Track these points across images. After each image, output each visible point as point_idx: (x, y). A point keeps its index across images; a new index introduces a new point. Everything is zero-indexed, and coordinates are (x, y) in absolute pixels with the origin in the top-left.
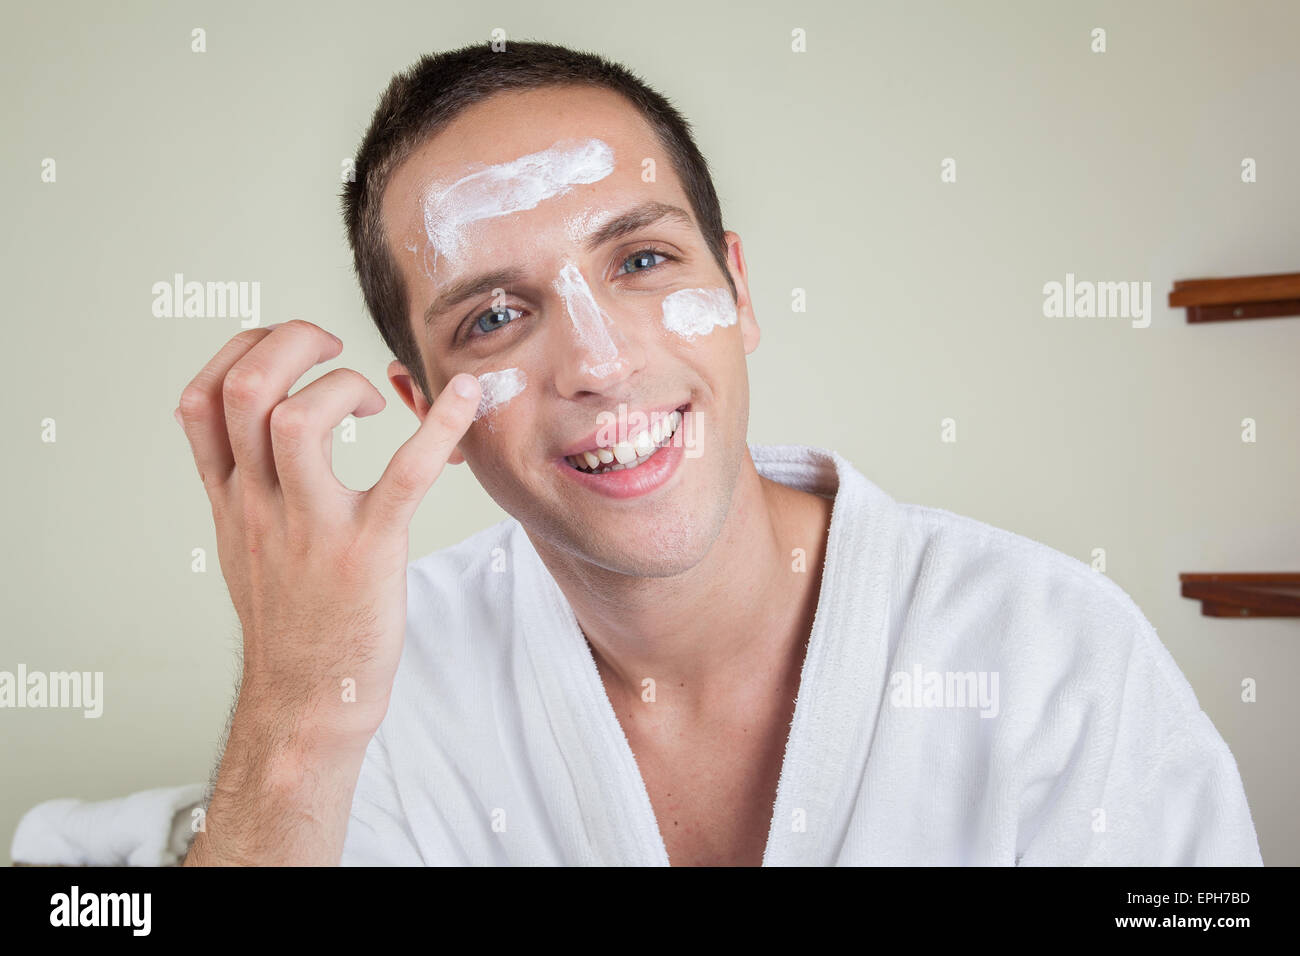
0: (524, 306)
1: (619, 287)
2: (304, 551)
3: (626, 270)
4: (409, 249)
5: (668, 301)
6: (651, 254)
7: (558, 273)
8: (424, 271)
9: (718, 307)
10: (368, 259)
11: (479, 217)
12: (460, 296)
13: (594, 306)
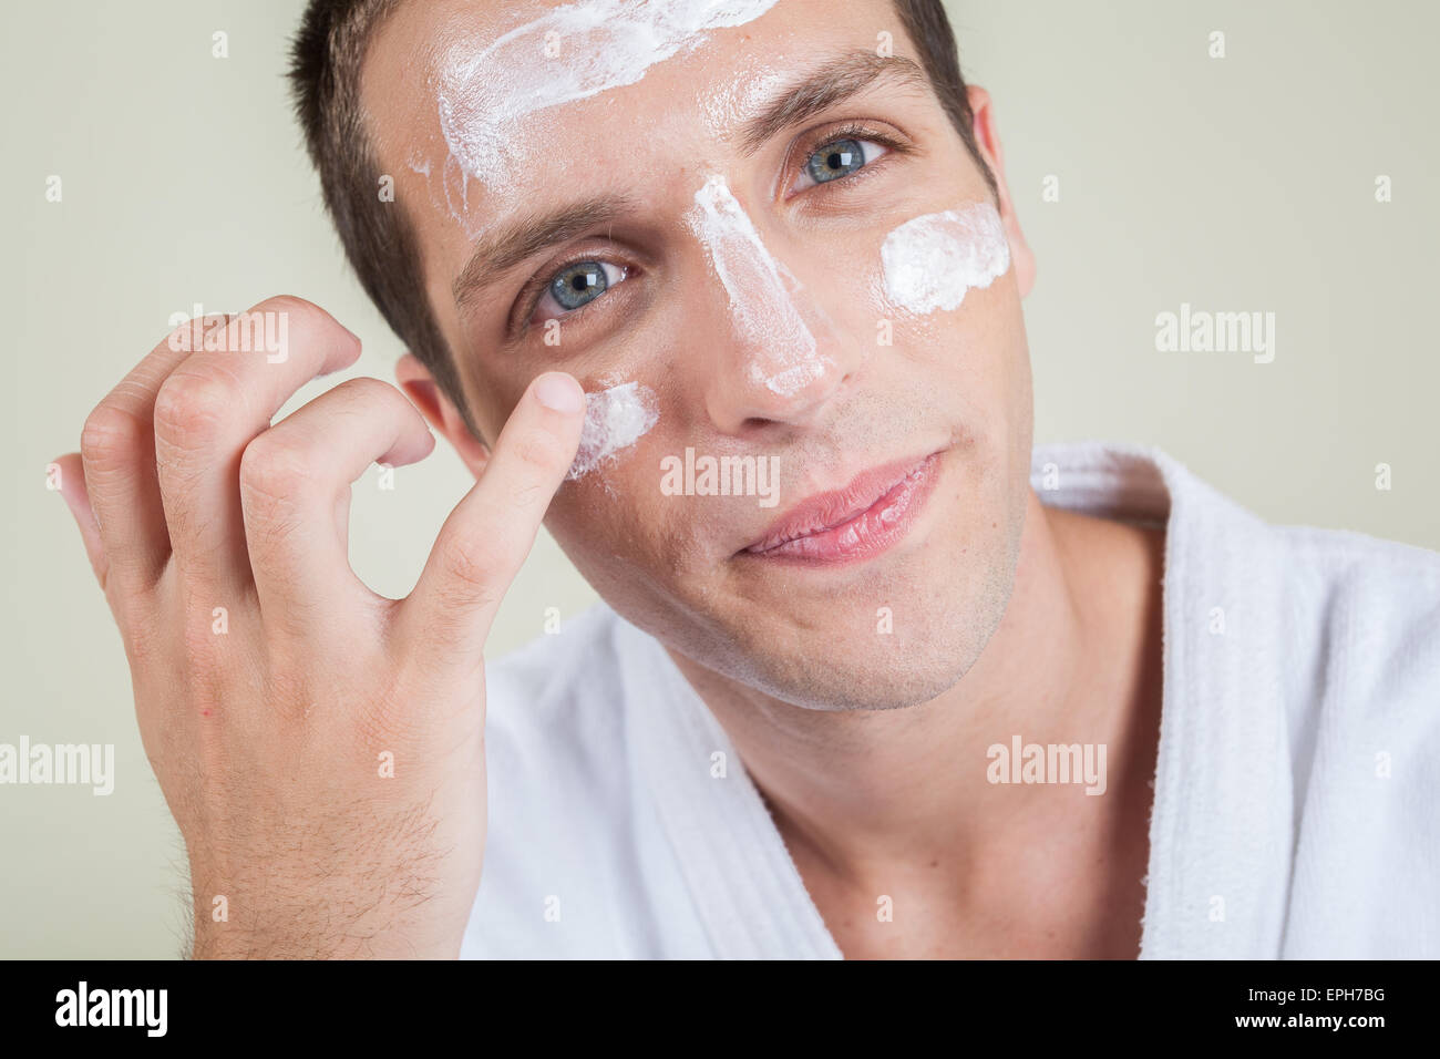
0: (629, 259)
1: (803, 212)
2: (299, 710)
3: (815, 178)
4: (416, 169)
5: (891, 242)
6: (854, 141)
7: (693, 199)
8: (446, 207)
9: (978, 246)
10: (345, 188)
11: (542, 105)
12: (516, 253)
13: (765, 258)
